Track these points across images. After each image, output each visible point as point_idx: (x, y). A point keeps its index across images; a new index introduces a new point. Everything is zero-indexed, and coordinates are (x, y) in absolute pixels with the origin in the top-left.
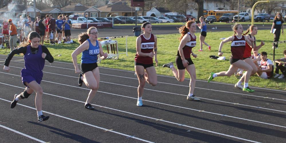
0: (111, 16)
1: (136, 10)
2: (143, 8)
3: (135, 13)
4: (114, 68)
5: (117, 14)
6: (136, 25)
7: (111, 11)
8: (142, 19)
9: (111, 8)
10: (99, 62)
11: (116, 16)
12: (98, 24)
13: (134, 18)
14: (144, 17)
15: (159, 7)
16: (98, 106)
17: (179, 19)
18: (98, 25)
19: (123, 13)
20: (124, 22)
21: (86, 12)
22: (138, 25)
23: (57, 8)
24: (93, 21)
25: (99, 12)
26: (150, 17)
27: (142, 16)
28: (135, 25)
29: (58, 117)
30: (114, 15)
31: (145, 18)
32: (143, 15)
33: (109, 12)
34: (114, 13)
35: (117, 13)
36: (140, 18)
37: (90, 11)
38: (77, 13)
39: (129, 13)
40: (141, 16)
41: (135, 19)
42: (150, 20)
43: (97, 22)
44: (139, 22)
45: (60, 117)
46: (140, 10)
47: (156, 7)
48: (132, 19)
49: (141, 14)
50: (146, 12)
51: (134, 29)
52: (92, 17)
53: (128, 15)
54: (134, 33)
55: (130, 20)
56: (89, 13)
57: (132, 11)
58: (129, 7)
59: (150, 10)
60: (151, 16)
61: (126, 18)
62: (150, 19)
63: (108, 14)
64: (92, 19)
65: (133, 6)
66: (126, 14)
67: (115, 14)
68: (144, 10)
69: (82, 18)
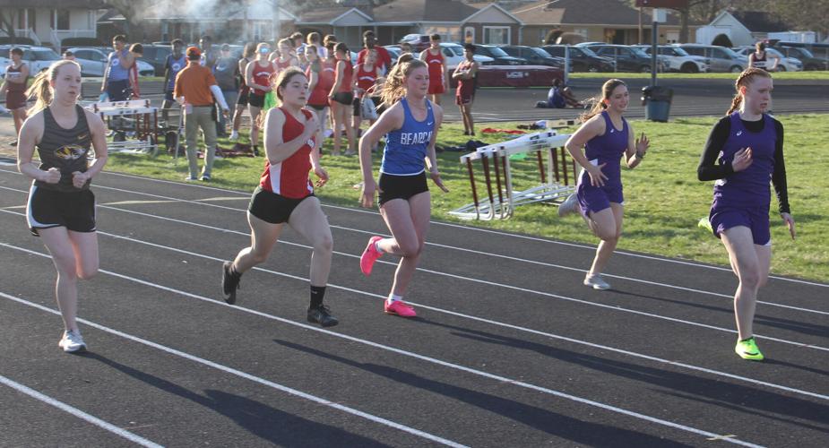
0: (559, 40)
1: (655, 19)
2: (683, 12)
3: (648, 30)
4: (560, 237)
5: (584, 34)
6: (654, 76)
7: (562, 22)
8: (677, 54)
9: (560, 12)
10: (505, 215)
11: (580, 40)
12: (510, 71)
13: (648, 51)
14: (684, 48)
15: (746, 9)
16: (493, 376)
17: (820, 57)
18: (509, 76)
19: (606, 30)
20: (608, 65)
21: (468, 24)
22: (660, 76)
23: (360, 8)
24: (491, 59)
25: (515, 26)
26: (709, 49)
27: (678, 45)
28: (648, 76)
29: (341, 412)
30: (572, 37)
31: (691, 51)
32: (683, 39)
33: (552, 27)
34: (572, 29)
35: (585, 31)
36: (670, 51)
37: (480, 22)
38: (432, 28)
39: (629, 31)
40: (674, 45)
41: (649, 56)
42: (711, 59)
43: (506, 62)
44: (668, 65)
45: (351, 414)
46: (671, 20)
47: (733, 9)
48: (642, 53)
49: (676, 36)
50: (694, 30)
51: (647, 93)
52: (487, 42)
53: (626, 41)
54: (646, 109)
55: (634, 57)
56: (478, 26)
57: (643, 24)
58: (632, 9)
59: (711, 20)
60: (713, 44)
61: (619, 49)
62: (708, 56)
63: (551, 32)
64: (487, 52)
65: (645, 5)
66: (619, 36)
67: (576, 33)
68: (687, 22)
69: (452, 47)
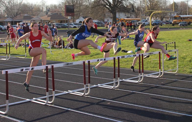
0: (50, 23)
1: (69, 18)
2: (73, 17)
3: (67, 20)
4: (53, 60)
5: (54, 21)
6: (69, 29)
7: (50, 19)
8: (72, 25)
9: (50, 18)
11: (54, 23)
13: (67, 24)
14: (74, 24)
15: (85, 16)
16: (43, 88)
17: (99, 25)
19: (59, 21)
20: (59, 27)
21: (32, 20)
22: (70, 29)
23: (10, 18)
25: (41, 20)
26: (78, 24)
27: (73, 23)
28: (68, 29)
29: (13, 97)
30: (52, 22)
31: (75, 24)
32: (73, 22)
33: (48, 20)
34: (52, 21)
35: (55, 21)
36: (71, 24)
37: (34, 20)
38: (25, 21)
39: (63, 21)
40: (72, 23)
42: (79, 26)
44: (71, 27)
45: (15, 97)
46: (71, 19)
47: (82, 16)
48: (66, 25)
49: (72, 22)
50: (75, 20)
51: (67, 32)
54: (68, 35)
55: (64, 26)
56: (34, 21)
58: (63, 17)
59: (78, 18)
60: (79, 23)
61: (62, 24)
62: (78, 25)
63: (48, 21)
65: (67, 16)
66: (61, 22)
67: (53, 21)
68: (74, 19)
